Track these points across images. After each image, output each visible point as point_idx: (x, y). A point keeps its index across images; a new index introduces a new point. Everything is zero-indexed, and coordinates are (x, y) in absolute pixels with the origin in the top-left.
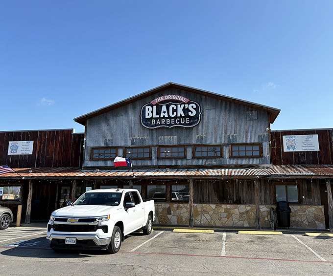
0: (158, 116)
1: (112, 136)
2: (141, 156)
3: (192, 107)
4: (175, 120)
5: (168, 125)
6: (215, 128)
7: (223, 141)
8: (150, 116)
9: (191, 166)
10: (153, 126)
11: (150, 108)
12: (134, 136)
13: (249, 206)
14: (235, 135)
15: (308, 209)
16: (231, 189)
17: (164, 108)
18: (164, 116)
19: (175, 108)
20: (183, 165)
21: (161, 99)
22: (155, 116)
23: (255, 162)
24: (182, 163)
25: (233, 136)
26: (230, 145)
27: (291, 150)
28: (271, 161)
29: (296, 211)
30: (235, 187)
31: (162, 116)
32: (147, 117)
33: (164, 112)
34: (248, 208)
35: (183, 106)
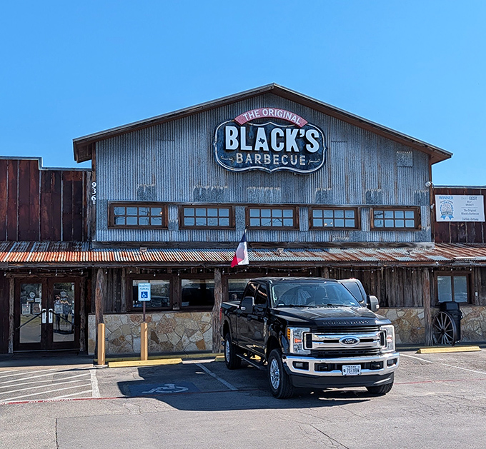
0: (250, 148)
1: (154, 181)
2: (212, 223)
3: (313, 135)
4: (280, 158)
5: (268, 166)
6: (347, 178)
7: (360, 200)
8: (235, 146)
9: (308, 243)
10: (238, 167)
11: (235, 129)
12: (199, 184)
13: (402, 310)
14: (379, 191)
15: (483, 312)
16: (373, 283)
17: (261, 133)
18: (261, 148)
19: (282, 134)
20: (293, 243)
21: (254, 114)
22: (244, 147)
23: (409, 238)
24: (292, 237)
25: (375, 193)
26: (371, 209)
27: (447, 219)
28: (432, 238)
29: (466, 316)
30: (379, 280)
31: (257, 148)
32: (228, 147)
33: (262, 141)
34: (401, 314)
35: (296, 131)
